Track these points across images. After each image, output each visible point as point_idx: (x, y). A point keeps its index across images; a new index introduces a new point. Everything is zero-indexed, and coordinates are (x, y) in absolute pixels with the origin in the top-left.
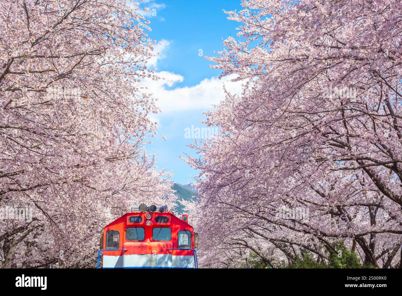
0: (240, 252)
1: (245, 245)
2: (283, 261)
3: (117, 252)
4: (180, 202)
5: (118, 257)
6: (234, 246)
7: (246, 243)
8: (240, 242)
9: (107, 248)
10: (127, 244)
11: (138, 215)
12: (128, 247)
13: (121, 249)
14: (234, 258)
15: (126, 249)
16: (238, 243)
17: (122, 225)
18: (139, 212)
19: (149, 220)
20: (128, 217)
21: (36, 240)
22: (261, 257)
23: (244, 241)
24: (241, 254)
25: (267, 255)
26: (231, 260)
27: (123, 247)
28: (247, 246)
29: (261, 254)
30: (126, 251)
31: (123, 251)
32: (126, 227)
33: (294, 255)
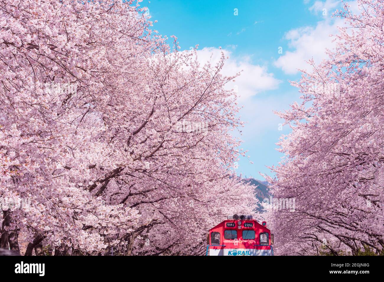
0: (313, 244)
1: (315, 239)
2: (349, 252)
3: (218, 247)
4: (260, 204)
5: (219, 250)
6: (307, 239)
7: (316, 237)
8: (311, 236)
9: (212, 244)
10: (226, 241)
11: (232, 222)
12: (226, 244)
13: (221, 245)
14: (307, 249)
15: (225, 245)
16: (309, 237)
17: (221, 229)
18: (233, 219)
19: (240, 225)
20: (226, 223)
21: (149, 234)
22: (330, 249)
23: (315, 235)
24: (313, 246)
25: (335, 247)
26: (305, 251)
27: (223, 244)
28: (317, 239)
29: (330, 247)
30: (225, 246)
31: (222, 246)
32: (225, 230)
33: (356, 248)
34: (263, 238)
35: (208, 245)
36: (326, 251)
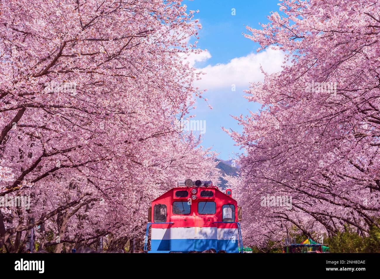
0: (281, 224)
1: (286, 218)
2: (324, 234)
3: (164, 225)
4: (223, 177)
5: (166, 229)
6: (276, 219)
7: (287, 216)
8: (281, 215)
9: (155, 221)
10: (174, 217)
11: (184, 190)
12: (175, 220)
13: (168, 222)
14: (275, 231)
15: (173, 222)
16: (279, 217)
17: (168, 199)
18: (185, 186)
19: (195, 194)
20: (175, 192)
21: (88, 213)
22: (302, 229)
23: (285, 214)
24: (282, 227)
25: (307, 228)
26: (273, 232)
27: (170, 220)
28: (288, 219)
29: (302, 227)
30: (173, 224)
31: (170, 224)
32: (173, 201)
33: (334, 228)
34: (227, 213)
35: (150, 222)
36: (297, 232)
